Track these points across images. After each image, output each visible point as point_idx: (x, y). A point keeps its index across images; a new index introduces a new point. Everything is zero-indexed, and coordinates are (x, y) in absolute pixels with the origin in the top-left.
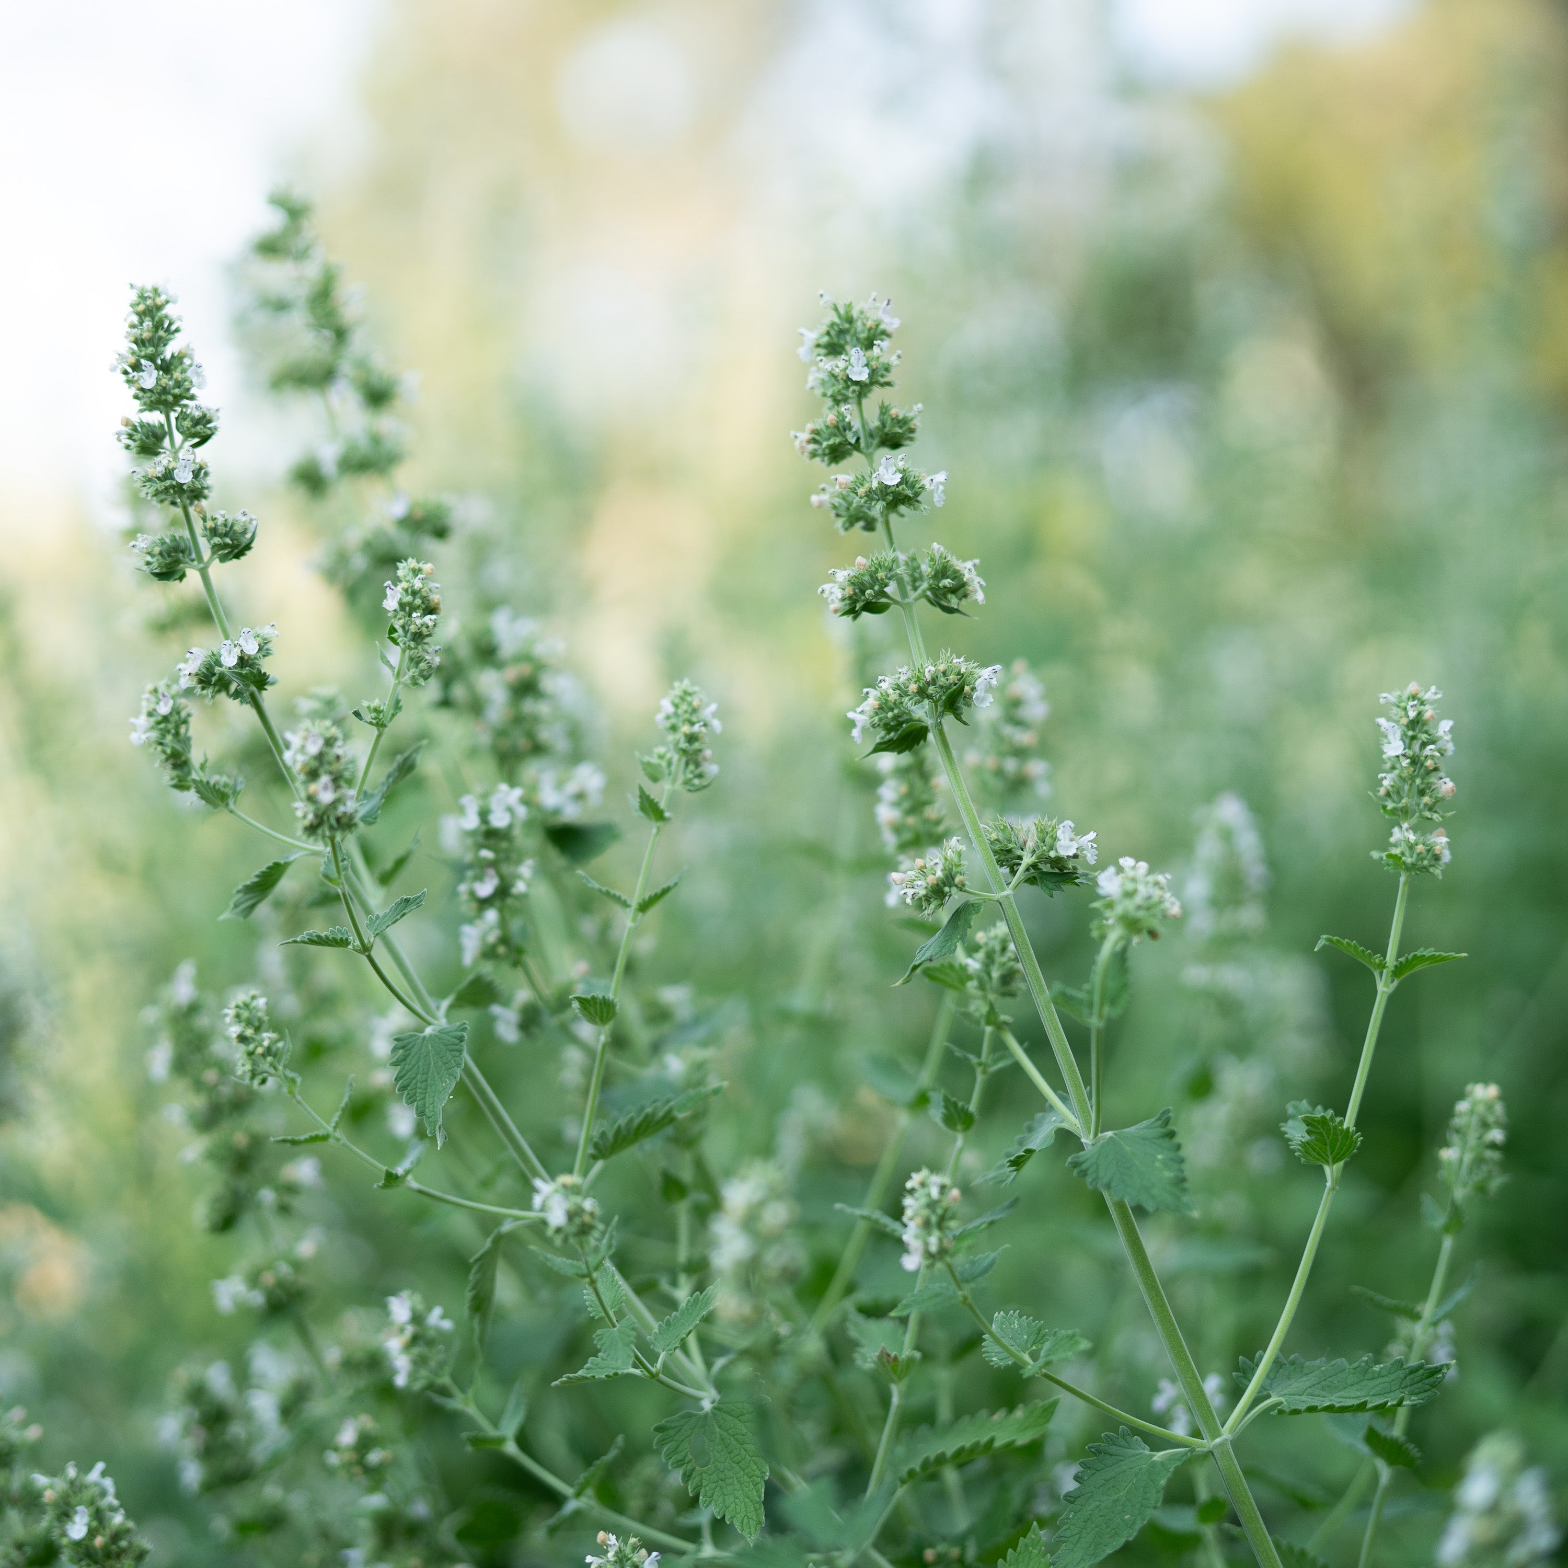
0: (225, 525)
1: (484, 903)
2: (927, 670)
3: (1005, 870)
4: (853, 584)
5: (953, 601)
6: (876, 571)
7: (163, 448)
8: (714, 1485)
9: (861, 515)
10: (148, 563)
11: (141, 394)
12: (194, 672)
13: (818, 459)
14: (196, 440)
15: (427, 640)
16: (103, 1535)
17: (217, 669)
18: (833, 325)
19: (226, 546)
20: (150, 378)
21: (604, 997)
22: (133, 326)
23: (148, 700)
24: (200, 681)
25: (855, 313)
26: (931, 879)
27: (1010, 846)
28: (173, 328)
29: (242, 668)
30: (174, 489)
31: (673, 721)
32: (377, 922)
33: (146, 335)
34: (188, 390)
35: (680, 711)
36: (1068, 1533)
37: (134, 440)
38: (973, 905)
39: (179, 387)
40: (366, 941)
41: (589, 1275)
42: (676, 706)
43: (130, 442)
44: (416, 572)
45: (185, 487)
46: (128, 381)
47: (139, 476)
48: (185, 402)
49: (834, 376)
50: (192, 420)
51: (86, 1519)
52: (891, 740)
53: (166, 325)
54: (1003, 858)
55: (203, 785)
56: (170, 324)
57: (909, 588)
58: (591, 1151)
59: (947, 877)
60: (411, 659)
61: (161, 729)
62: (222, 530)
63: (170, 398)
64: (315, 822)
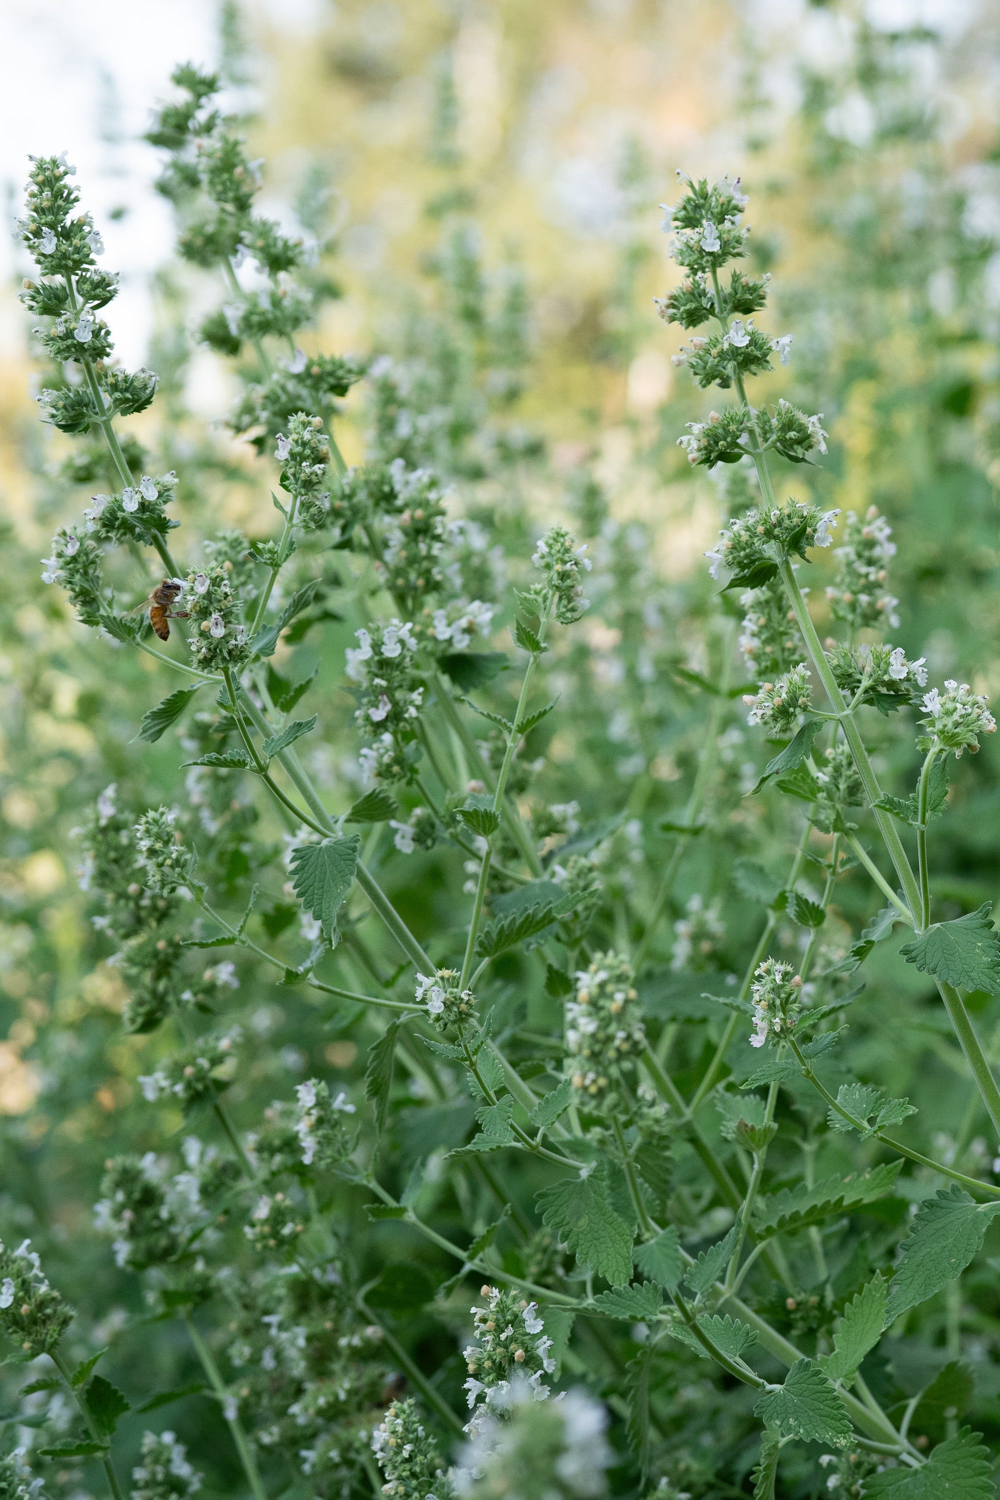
0: (125, 381)
1: (379, 727)
2: (772, 514)
3: (847, 693)
4: (708, 435)
5: (799, 451)
6: (728, 425)
7: (65, 310)
8: (589, 1244)
9: (717, 373)
10: (53, 416)
11: (42, 259)
12: (98, 516)
13: (676, 323)
14: (96, 302)
15: (316, 487)
16: (29, 1304)
17: (120, 514)
18: (689, 200)
19: (127, 400)
20: (49, 245)
21: (486, 810)
22: (33, 195)
23: (57, 542)
24: (104, 525)
25: (710, 189)
26: (777, 701)
27: (851, 671)
28: (72, 197)
29: (143, 512)
30: (75, 348)
31: (547, 560)
32: (273, 744)
33: (45, 204)
34: (88, 255)
35: (553, 551)
36: (903, 1277)
37: (37, 302)
38: (816, 724)
39: (78, 253)
40: (262, 762)
41: (469, 1058)
42: (550, 546)
43: (33, 304)
44: (305, 425)
45: (86, 346)
46: (30, 247)
47: (42, 335)
48: (85, 266)
49: (690, 248)
50: (92, 283)
51: (12, 1290)
52: (744, 577)
53: (65, 195)
54: (844, 681)
55: (110, 621)
56: (69, 194)
57: (760, 440)
58: (477, 949)
59: (791, 699)
60: (302, 504)
61: (70, 569)
62: (122, 385)
63: (70, 263)
64: (209, 656)
